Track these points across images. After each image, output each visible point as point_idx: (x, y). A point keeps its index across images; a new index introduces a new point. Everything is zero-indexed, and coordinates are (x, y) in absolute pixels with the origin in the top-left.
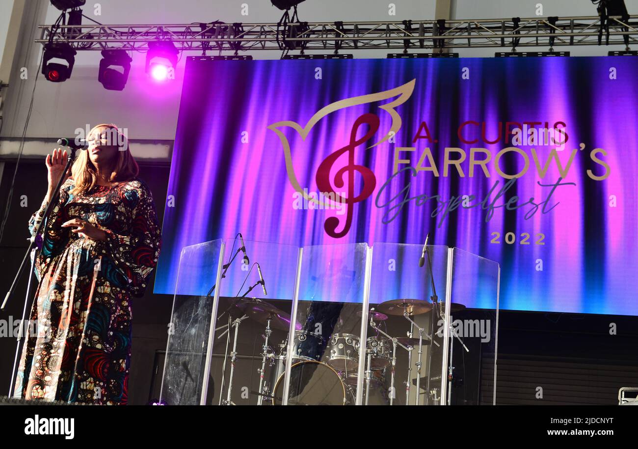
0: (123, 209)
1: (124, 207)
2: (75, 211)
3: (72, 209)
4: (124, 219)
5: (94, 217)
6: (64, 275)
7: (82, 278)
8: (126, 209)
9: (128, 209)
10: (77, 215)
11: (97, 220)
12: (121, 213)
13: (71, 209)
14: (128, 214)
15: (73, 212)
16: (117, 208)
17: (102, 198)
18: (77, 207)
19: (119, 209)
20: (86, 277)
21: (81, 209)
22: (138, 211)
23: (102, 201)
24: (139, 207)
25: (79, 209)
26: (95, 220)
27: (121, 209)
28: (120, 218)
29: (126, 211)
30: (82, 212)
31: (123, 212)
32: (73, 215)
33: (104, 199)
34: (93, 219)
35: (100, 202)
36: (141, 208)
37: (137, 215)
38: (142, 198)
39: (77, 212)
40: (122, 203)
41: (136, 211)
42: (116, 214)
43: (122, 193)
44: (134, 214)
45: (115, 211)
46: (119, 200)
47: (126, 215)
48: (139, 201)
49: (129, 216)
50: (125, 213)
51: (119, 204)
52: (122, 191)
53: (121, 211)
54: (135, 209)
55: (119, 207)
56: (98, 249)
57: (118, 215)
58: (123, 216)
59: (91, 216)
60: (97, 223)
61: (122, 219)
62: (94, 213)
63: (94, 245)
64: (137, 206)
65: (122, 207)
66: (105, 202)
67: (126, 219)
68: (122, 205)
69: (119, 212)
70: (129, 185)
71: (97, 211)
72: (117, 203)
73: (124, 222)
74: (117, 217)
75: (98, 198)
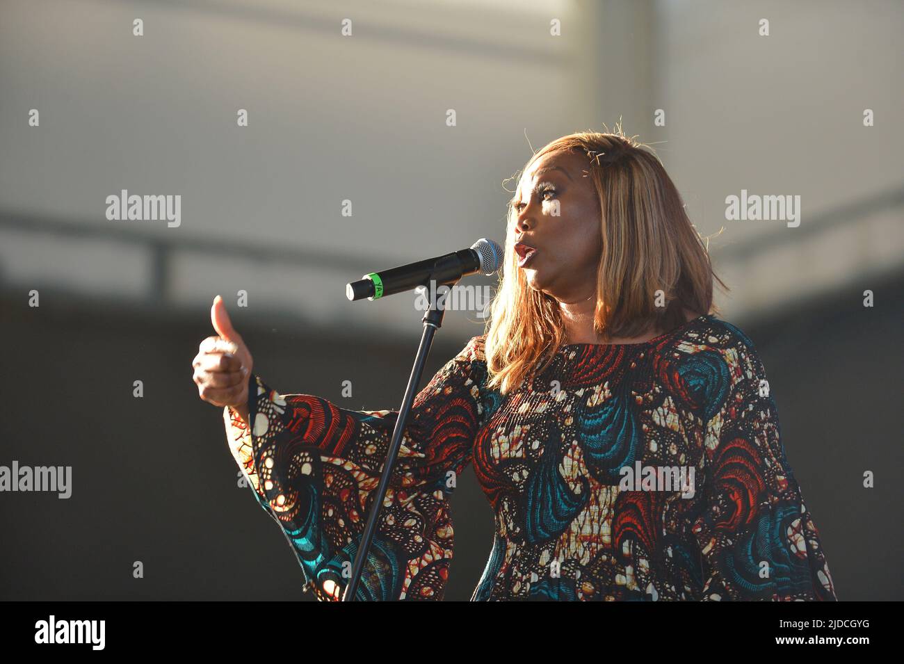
0: (673, 420)
1: (678, 411)
2: (513, 443)
3: (502, 438)
4: (679, 452)
5: (576, 456)
8: (681, 418)
9: (691, 417)
10: (519, 454)
11: (587, 466)
12: (665, 433)
13: (497, 437)
14: (690, 436)
16: (650, 417)
17: (597, 389)
18: (518, 429)
19: (657, 419)
21: (529, 433)
22: (730, 421)
23: (596, 400)
24: (731, 407)
25: (523, 435)
26: (581, 465)
27: (665, 419)
28: (665, 449)
29: (684, 425)
30: (536, 445)
31: (672, 430)
32: (504, 456)
33: (603, 389)
34: (576, 462)
35: (591, 402)
36: (740, 413)
37: (725, 436)
38: (739, 380)
39: (519, 446)
40: (666, 399)
41: (720, 421)
42: (648, 437)
43: (667, 364)
44: (715, 435)
45: (645, 426)
46: (657, 388)
47: (686, 440)
48: (732, 387)
49: (696, 441)
50: (682, 431)
51: (658, 402)
52: (668, 358)
53: (663, 424)
54: (719, 414)
55: (659, 414)
56: (599, 573)
57: (656, 440)
58: (673, 441)
59: (566, 453)
60: (588, 476)
61: (669, 452)
62: (575, 443)
63: (584, 562)
64: (725, 404)
65: (668, 413)
66: (607, 401)
67: (685, 453)
68: (669, 406)
69: (659, 428)
70: (688, 339)
71: (583, 434)
72: (651, 397)
73: (680, 462)
74: (654, 446)
75: (582, 390)
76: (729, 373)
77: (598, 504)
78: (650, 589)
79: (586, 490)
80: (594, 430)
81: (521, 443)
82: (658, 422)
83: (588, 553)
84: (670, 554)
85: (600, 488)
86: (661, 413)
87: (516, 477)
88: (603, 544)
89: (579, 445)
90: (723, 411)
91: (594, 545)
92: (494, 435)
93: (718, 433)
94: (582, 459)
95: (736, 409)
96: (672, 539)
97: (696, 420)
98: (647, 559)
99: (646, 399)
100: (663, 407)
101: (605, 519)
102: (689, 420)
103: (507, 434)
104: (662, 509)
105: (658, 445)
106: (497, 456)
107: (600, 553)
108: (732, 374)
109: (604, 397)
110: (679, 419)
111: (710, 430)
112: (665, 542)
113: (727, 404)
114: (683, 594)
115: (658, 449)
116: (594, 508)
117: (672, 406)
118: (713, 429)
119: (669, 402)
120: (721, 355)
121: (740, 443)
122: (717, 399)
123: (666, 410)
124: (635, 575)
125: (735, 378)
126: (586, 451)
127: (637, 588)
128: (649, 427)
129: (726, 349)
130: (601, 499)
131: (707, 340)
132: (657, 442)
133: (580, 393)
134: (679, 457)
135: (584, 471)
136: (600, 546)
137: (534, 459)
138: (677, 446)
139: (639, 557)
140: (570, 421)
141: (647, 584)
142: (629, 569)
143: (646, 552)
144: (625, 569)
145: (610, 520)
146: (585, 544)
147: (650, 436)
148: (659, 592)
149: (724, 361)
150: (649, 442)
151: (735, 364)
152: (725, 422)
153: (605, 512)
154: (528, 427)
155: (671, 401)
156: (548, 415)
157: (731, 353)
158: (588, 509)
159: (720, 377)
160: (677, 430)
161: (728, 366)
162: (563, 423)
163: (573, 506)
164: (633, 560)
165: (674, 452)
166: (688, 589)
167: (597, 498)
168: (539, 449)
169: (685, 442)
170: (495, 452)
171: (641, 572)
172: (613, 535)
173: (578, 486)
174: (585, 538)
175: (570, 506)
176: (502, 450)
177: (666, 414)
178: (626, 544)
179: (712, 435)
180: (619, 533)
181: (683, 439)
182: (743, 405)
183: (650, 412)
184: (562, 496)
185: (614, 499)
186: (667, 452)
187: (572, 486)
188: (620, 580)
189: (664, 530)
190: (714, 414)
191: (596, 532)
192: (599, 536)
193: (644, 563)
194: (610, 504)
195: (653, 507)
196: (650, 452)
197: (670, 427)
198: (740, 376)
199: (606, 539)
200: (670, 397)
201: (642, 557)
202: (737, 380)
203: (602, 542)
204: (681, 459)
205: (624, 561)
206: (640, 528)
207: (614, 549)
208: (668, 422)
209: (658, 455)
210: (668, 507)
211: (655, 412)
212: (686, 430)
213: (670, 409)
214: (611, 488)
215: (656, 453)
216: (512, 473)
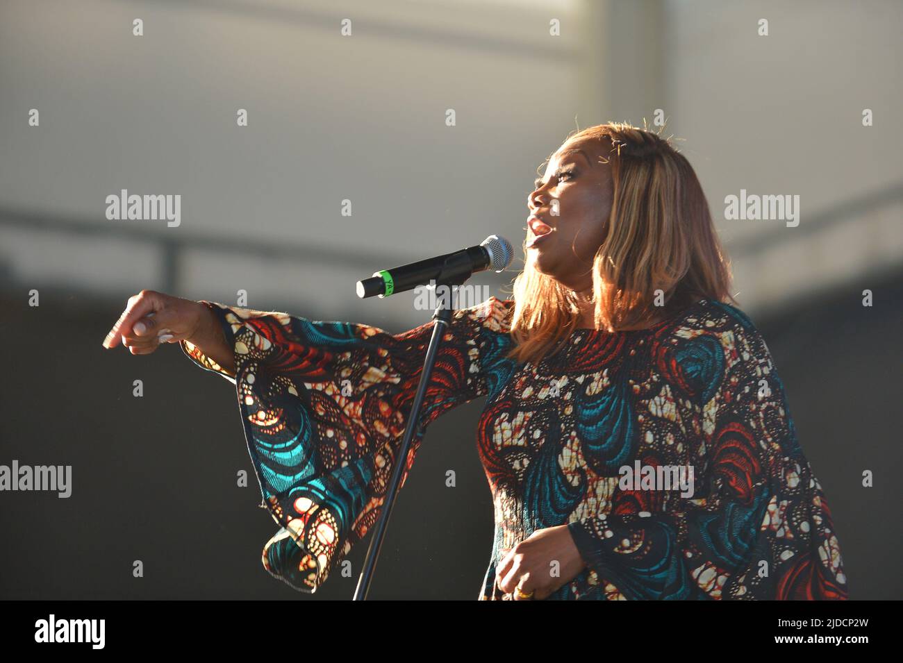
0: (670, 410)
1: (675, 400)
2: (515, 430)
3: (505, 425)
4: (676, 442)
5: (575, 448)
8: (679, 407)
9: (689, 405)
10: (521, 443)
11: (585, 458)
12: (661, 424)
13: (500, 424)
14: (688, 424)
15: (508, 434)
16: (646, 407)
17: (597, 376)
19: (653, 409)
21: (531, 421)
22: (725, 405)
23: (595, 388)
24: (726, 391)
25: (525, 423)
26: (580, 457)
27: (662, 409)
28: (661, 439)
29: (681, 414)
30: (537, 434)
31: (668, 420)
32: (506, 443)
33: (602, 377)
34: (574, 454)
35: (590, 390)
36: (735, 396)
37: (721, 420)
38: (735, 363)
39: (521, 434)
40: (663, 388)
41: (715, 406)
42: (644, 428)
43: (665, 351)
44: (711, 420)
45: (641, 417)
46: (654, 377)
47: (683, 429)
48: (727, 371)
49: (694, 429)
50: (679, 420)
51: (655, 391)
52: (665, 345)
53: (660, 414)
54: (713, 399)
55: (655, 404)
57: (652, 431)
58: (669, 431)
59: (565, 444)
60: (585, 467)
61: (666, 443)
62: (574, 434)
64: (720, 389)
65: (665, 403)
66: (605, 389)
67: (682, 442)
68: (666, 395)
69: (655, 418)
70: (687, 325)
71: (581, 425)
72: (648, 386)
73: (677, 452)
74: (649, 438)
75: (583, 377)
76: (724, 356)
77: (595, 496)
79: (584, 482)
80: (592, 421)
81: (523, 431)
82: (654, 412)
85: (598, 480)
86: (658, 403)
87: (516, 465)
89: (577, 436)
90: (718, 396)
92: (497, 421)
93: (713, 418)
94: (580, 451)
95: (731, 392)
97: (693, 408)
99: (643, 388)
100: (660, 397)
101: (603, 510)
102: (687, 409)
103: (510, 421)
104: (663, 499)
105: (655, 435)
106: (499, 442)
108: (727, 357)
109: (603, 385)
110: (676, 408)
111: (705, 415)
113: (722, 389)
115: (654, 441)
116: (591, 500)
117: (669, 394)
118: (708, 415)
119: (666, 391)
120: (718, 339)
121: (735, 427)
122: (711, 384)
123: (663, 399)
125: (730, 361)
126: (584, 443)
128: (645, 417)
129: (722, 332)
130: (599, 491)
131: (704, 324)
132: (653, 433)
133: (580, 380)
134: (676, 447)
135: (583, 462)
137: (535, 448)
138: (674, 436)
140: (569, 411)
145: (607, 511)
147: (646, 427)
149: (720, 344)
150: (646, 431)
151: (731, 347)
152: (719, 407)
153: (603, 504)
154: (530, 414)
155: (668, 389)
156: (549, 402)
157: (727, 336)
158: (586, 502)
159: (715, 362)
160: (674, 420)
161: (723, 349)
162: (563, 412)
163: (572, 498)
165: (671, 442)
167: (594, 490)
168: (540, 439)
169: (682, 431)
170: (497, 438)
173: (576, 478)
175: (568, 498)
176: (505, 437)
177: (663, 403)
179: (708, 420)
181: (680, 429)
182: (738, 388)
183: (647, 401)
184: (560, 488)
185: (611, 492)
186: (663, 443)
187: (569, 478)
190: (709, 399)
194: (607, 497)
195: (653, 498)
196: (645, 442)
197: (666, 416)
198: (736, 359)
200: (667, 386)
202: (732, 363)
204: (678, 448)
208: (665, 412)
209: (654, 445)
210: (668, 497)
211: (652, 402)
212: (683, 419)
213: (667, 398)
214: (608, 480)
215: (652, 444)
216: (513, 460)
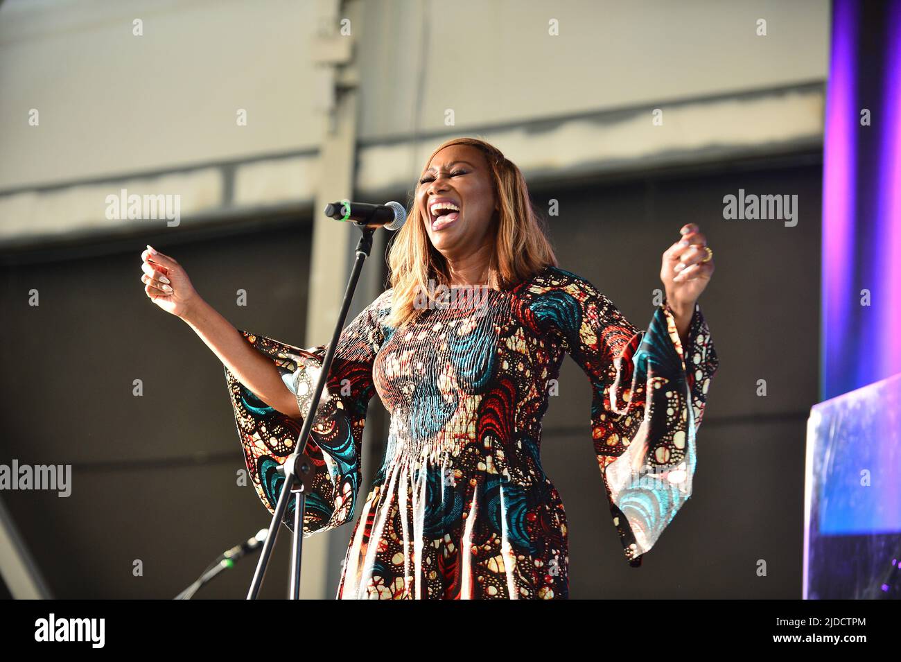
0: (521, 346)
1: (526, 338)
2: (402, 364)
3: (394, 361)
4: (525, 369)
5: (450, 374)
6: (394, 536)
7: (437, 543)
8: (528, 343)
9: (535, 342)
10: (407, 373)
11: (458, 381)
12: (515, 356)
13: (391, 360)
14: (533, 356)
15: (397, 367)
16: (504, 343)
17: (466, 321)
18: (405, 352)
19: (509, 345)
20: (448, 538)
21: (414, 357)
23: (465, 329)
25: (410, 358)
26: (453, 381)
27: (516, 345)
28: (514, 367)
29: (529, 348)
30: (420, 365)
31: (520, 353)
32: (396, 375)
33: (471, 322)
34: (449, 379)
35: (461, 331)
39: (407, 367)
40: (518, 330)
42: (502, 358)
43: (521, 303)
45: (500, 350)
46: (512, 322)
47: (530, 360)
49: (538, 360)
50: (527, 353)
51: (512, 332)
52: (522, 299)
53: (514, 349)
55: (511, 341)
56: (466, 462)
57: (508, 361)
58: (520, 361)
59: (442, 371)
60: (457, 388)
61: (518, 370)
62: (448, 364)
63: (456, 453)
65: (518, 340)
66: (473, 331)
67: (529, 369)
68: (520, 335)
69: (510, 351)
70: (537, 284)
72: (507, 328)
73: (526, 376)
74: (506, 366)
75: (454, 322)
77: (465, 409)
78: (505, 472)
79: (457, 400)
80: (462, 354)
81: (408, 364)
82: (510, 347)
83: (458, 447)
84: (520, 446)
85: (467, 397)
86: (513, 341)
87: (405, 390)
88: (470, 439)
89: (451, 365)
91: (463, 440)
94: (454, 376)
96: (523, 435)
97: (538, 344)
98: (502, 450)
99: (503, 330)
100: (515, 336)
101: (472, 420)
102: (533, 345)
103: (397, 358)
104: (515, 412)
105: (509, 364)
106: (391, 374)
107: (467, 447)
109: (471, 327)
110: (526, 344)
112: (516, 437)
114: (529, 477)
115: (509, 368)
116: (462, 413)
117: (522, 334)
119: (520, 332)
123: (517, 338)
124: (493, 462)
127: (496, 473)
128: (503, 350)
130: (468, 406)
131: (550, 284)
134: (526, 373)
135: (456, 385)
136: (467, 441)
137: (418, 376)
138: (524, 365)
139: (497, 449)
140: (444, 347)
141: (503, 469)
142: (489, 459)
143: (502, 445)
144: (486, 459)
145: (475, 422)
146: (456, 440)
147: (504, 358)
148: (511, 475)
150: (502, 363)
153: (471, 416)
154: (412, 352)
155: (522, 330)
156: (427, 342)
158: (458, 414)
160: (524, 353)
162: (440, 348)
163: (447, 412)
164: (492, 452)
165: (521, 369)
166: (532, 472)
167: (464, 405)
168: (422, 369)
170: (389, 371)
171: (498, 460)
172: (477, 432)
173: (451, 396)
174: (456, 436)
175: (444, 411)
176: (395, 370)
178: (487, 439)
180: (482, 431)
181: (528, 360)
183: (505, 339)
184: (438, 405)
185: (476, 406)
186: (516, 369)
187: (446, 397)
188: (481, 466)
189: (516, 428)
191: (464, 431)
192: (467, 433)
193: (500, 454)
194: (474, 410)
195: (507, 411)
196: (503, 369)
197: (519, 351)
199: (472, 436)
200: (521, 328)
201: (499, 449)
203: (469, 438)
205: (486, 452)
206: (497, 427)
207: (477, 443)
208: (518, 347)
209: (509, 371)
210: (519, 410)
211: (509, 339)
212: (530, 353)
213: (520, 337)
214: (474, 398)
215: (507, 370)
216: (403, 386)
